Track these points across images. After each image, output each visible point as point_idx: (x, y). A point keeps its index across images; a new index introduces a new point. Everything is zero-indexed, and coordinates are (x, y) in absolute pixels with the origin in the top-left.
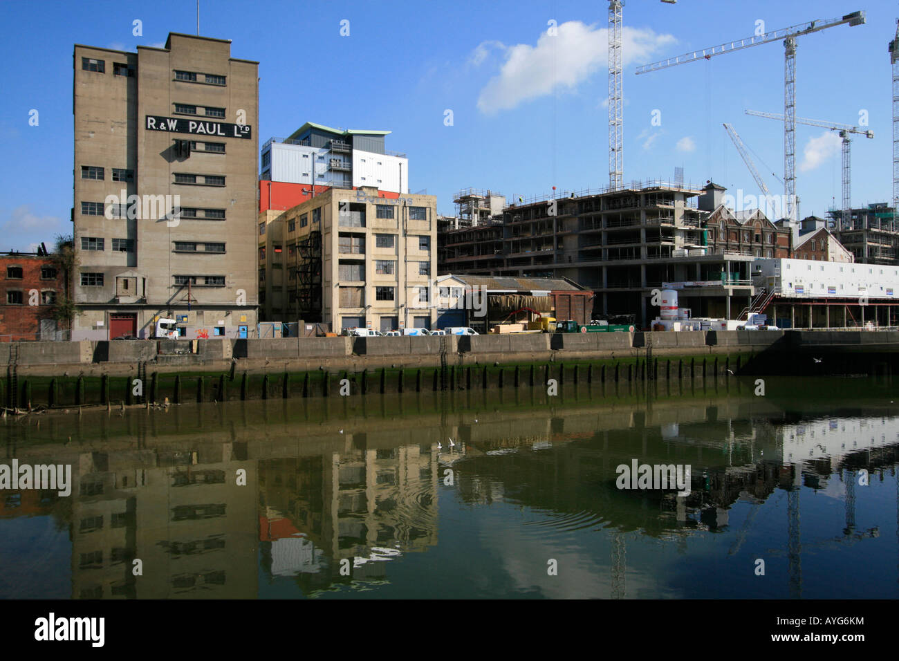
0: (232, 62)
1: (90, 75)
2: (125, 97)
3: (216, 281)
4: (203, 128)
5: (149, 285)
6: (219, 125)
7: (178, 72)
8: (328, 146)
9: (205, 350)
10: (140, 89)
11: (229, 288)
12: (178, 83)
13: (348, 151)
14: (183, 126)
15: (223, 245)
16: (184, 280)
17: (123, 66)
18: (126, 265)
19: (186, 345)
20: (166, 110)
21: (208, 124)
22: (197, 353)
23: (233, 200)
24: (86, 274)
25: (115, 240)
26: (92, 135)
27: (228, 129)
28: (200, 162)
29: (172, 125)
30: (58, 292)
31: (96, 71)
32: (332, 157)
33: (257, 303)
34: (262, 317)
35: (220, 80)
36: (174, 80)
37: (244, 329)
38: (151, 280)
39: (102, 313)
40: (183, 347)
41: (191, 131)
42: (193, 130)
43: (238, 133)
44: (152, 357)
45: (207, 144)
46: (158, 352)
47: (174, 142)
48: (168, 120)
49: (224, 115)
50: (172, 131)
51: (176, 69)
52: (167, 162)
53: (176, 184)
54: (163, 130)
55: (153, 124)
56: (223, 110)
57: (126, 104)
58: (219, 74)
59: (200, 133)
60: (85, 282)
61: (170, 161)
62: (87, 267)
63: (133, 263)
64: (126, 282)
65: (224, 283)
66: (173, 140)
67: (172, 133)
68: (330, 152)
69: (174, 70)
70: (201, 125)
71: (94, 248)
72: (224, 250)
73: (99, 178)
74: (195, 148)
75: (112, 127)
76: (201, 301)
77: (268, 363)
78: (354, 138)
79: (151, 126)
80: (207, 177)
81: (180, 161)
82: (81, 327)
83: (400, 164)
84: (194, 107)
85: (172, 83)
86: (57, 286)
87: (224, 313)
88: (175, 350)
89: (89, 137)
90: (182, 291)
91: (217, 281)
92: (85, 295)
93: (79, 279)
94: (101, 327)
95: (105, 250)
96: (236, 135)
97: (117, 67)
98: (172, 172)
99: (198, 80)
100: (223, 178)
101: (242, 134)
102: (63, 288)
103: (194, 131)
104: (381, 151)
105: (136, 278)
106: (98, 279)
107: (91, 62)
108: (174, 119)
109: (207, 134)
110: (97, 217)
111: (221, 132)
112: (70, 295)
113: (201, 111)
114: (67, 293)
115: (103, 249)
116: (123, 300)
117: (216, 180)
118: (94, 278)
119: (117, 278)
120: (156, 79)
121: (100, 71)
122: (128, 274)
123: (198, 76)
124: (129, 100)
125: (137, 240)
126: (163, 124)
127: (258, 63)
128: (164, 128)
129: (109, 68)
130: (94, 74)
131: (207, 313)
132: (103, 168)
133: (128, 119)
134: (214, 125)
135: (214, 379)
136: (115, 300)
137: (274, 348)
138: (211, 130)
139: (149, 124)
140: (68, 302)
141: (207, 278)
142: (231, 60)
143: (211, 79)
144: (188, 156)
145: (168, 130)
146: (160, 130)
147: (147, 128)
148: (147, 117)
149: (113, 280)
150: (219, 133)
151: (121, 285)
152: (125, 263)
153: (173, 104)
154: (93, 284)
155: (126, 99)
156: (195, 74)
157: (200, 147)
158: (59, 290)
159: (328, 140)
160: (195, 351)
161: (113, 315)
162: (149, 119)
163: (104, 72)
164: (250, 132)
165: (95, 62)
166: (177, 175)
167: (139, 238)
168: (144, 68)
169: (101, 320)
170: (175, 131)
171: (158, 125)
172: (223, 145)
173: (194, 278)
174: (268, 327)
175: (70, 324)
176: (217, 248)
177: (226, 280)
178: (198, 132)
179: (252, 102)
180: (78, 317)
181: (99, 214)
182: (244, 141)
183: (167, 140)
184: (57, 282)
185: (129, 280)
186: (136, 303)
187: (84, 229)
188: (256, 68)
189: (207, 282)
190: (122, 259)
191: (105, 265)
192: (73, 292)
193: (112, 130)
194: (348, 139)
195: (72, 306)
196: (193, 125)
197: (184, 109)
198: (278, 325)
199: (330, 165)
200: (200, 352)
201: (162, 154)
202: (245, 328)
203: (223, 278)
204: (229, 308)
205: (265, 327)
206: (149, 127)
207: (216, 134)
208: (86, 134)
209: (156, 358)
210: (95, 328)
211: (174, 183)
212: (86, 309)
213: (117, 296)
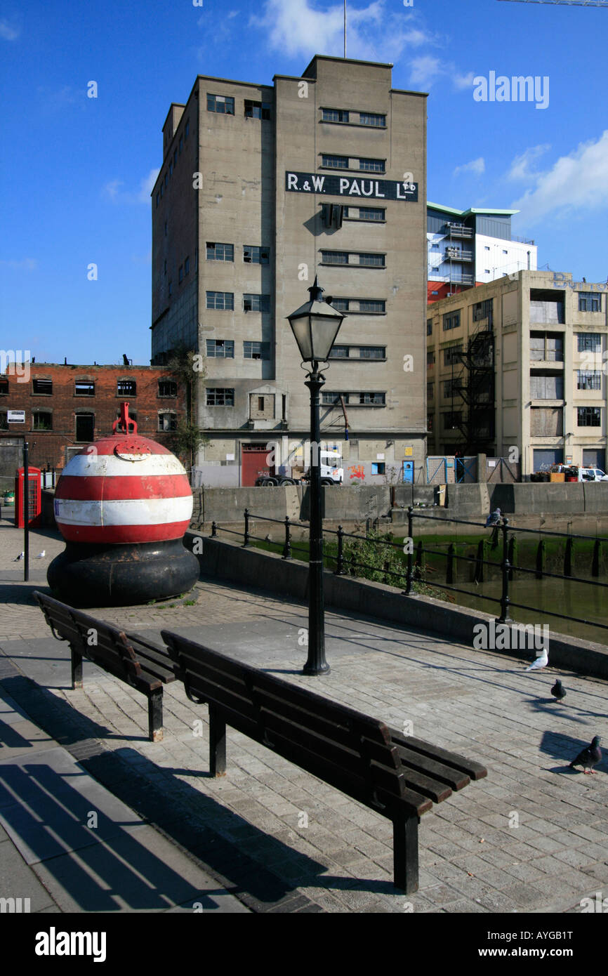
0: (394, 95)
1: (216, 117)
2: (259, 146)
3: (373, 399)
4: (357, 188)
5: (290, 405)
6: (377, 183)
7: (326, 110)
8: (444, 231)
9: (457, 500)
10: (279, 136)
11: (390, 409)
12: (325, 126)
13: (469, 236)
14: (331, 186)
15: (383, 349)
16: (334, 398)
17: (257, 104)
18: (260, 377)
19: (428, 494)
20: (310, 164)
21: (363, 182)
22: (446, 506)
23: (395, 287)
24: (212, 390)
25: (246, 343)
26: (219, 200)
27: (388, 188)
28: (352, 235)
29: (319, 184)
30: (179, 415)
31: (223, 112)
32: (451, 244)
33: (424, 430)
34: (432, 449)
35: (377, 119)
36: (321, 122)
37: (409, 466)
38: (292, 398)
39: (232, 443)
40: (425, 496)
41: (342, 192)
42: (344, 190)
43: (402, 192)
44: (385, 512)
45: (362, 209)
46: (393, 504)
47: (320, 209)
48: (313, 177)
49: (383, 169)
50: (318, 192)
51: (324, 106)
52: (312, 235)
53: (323, 265)
54: (308, 192)
55: (294, 183)
56: (382, 162)
57: (260, 156)
58: (376, 112)
59: (354, 194)
60: (210, 402)
61: (316, 233)
62: (214, 381)
63: (270, 375)
64: (261, 400)
65: (384, 402)
66: (320, 204)
67: (318, 195)
68: (447, 239)
69: (321, 108)
70: (355, 183)
71: (221, 354)
72: (384, 356)
73: (227, 259)
74: (347, 215)
75: (243, 188)
76: (355, 427)
77: (543, 522)
78: (478, 219)
79: (292, 185)
80: (362, 255)
81: (328, 234)
82: (207, 462)
83: (528, 253)
84: (345, 159)
85: (318, 125)
86: (177, 406)
87: (383, 443)
88: (415, 501)
89: (216, 203)
90: (331, 413)
91: (375, 398)
92: (212, 419)
93: (203, 396)
94: (231, 462)
95: (235, 356)
96: (399, 196)
97: (249, 105)
98: (318, 248)
99: (351, 121)
100: (382, 256)
101: (407, 195)
102: (185, 408)
103: (346, 192)
104: (507, 236)
105: (274, 395)
106: (227, 397)
107: (219, 99)
108: (321, 176)
109: (362, 196)
110: (227, 313)
111: (379, 193)
112: (194, 417)
113: (354, 164)
114: (189, 415)
115: (233, 356)
116: (259, 426)
117: (374, 260)
118: (223, 396)
119: (250, 394)
120: (299, 120)
121: (229, 113)
122: (264, 390)
123: (351, 115)
124: (264, 152)
125: (275, 343)
126: (307, 183)
127: (427, 95)
128: (309, 189)
129: (240, 108)
130: (221, 116)
131: (363, 443)
132: (233, 245)
133: (262, 177)
134: (372, 183)
135: (469, 546)
136: (248, 425)
137: (550, 499)
138: (367, 190)
139: (290, 183)
140: (192, 429)
141: (362, 395)
142: (392, 91)
143: (367, 121)
144: (338, 226)
145: (313, 191)
146: (303, 191)
147: (287, 189)
148: (287, 173)
149: (245, 399)
150: (377, 195)
151: (255, 404)
152: (259, 376)
153: (320, 154)
154: (221, 403)
155: (260, 150)
156: (347, 112)
157: (354, 213)
158: (179, 411)
159: (444, 223)
160: (442, 503)
161: (246, 445)
162: (290, 176)
163: (234, 114)
164: (416, 191)
165: (222, 100)
166: (325, 252)
167: (277, 341)
168: (284, 106)
169: (232, 453)
170: (322, 193)
171: (300, 184)
172: (382, 211)
173: (347, 394)
174: (438, 462)
175: (193, 458)
176: (375, 353)
177: (387, 398)
178: (350, 193)
179: (418, 150)
180: (203, 448)
181: (228, 308)
182: (409, 204)
183: (311, 205)
184: (177, 401)
185: (266, 397)
186: (274, 429)
187: (210, 329)
188: (424, 103)
189: (362, 401)
190: (255, 369)
191: (235, 377)
192: (197, 415)
193: (244, 192)
194: (469, 220)
195: (197, 433)
196: (345, 184)
197: (332, 161)
198: (451, 460)
199: (446, 255)
200: (449, 505)
201: (307, 225)
202: (411, 464)
203: (382, 395)
204: (389, 437)
205: (435, 462)
206: (290, 187)
207: (373, 196)
208: (212, 199)
209: (390, 514)
210: (223, 463)
211: (321, 264)
212: (213, 438)
213: (251, 420)
